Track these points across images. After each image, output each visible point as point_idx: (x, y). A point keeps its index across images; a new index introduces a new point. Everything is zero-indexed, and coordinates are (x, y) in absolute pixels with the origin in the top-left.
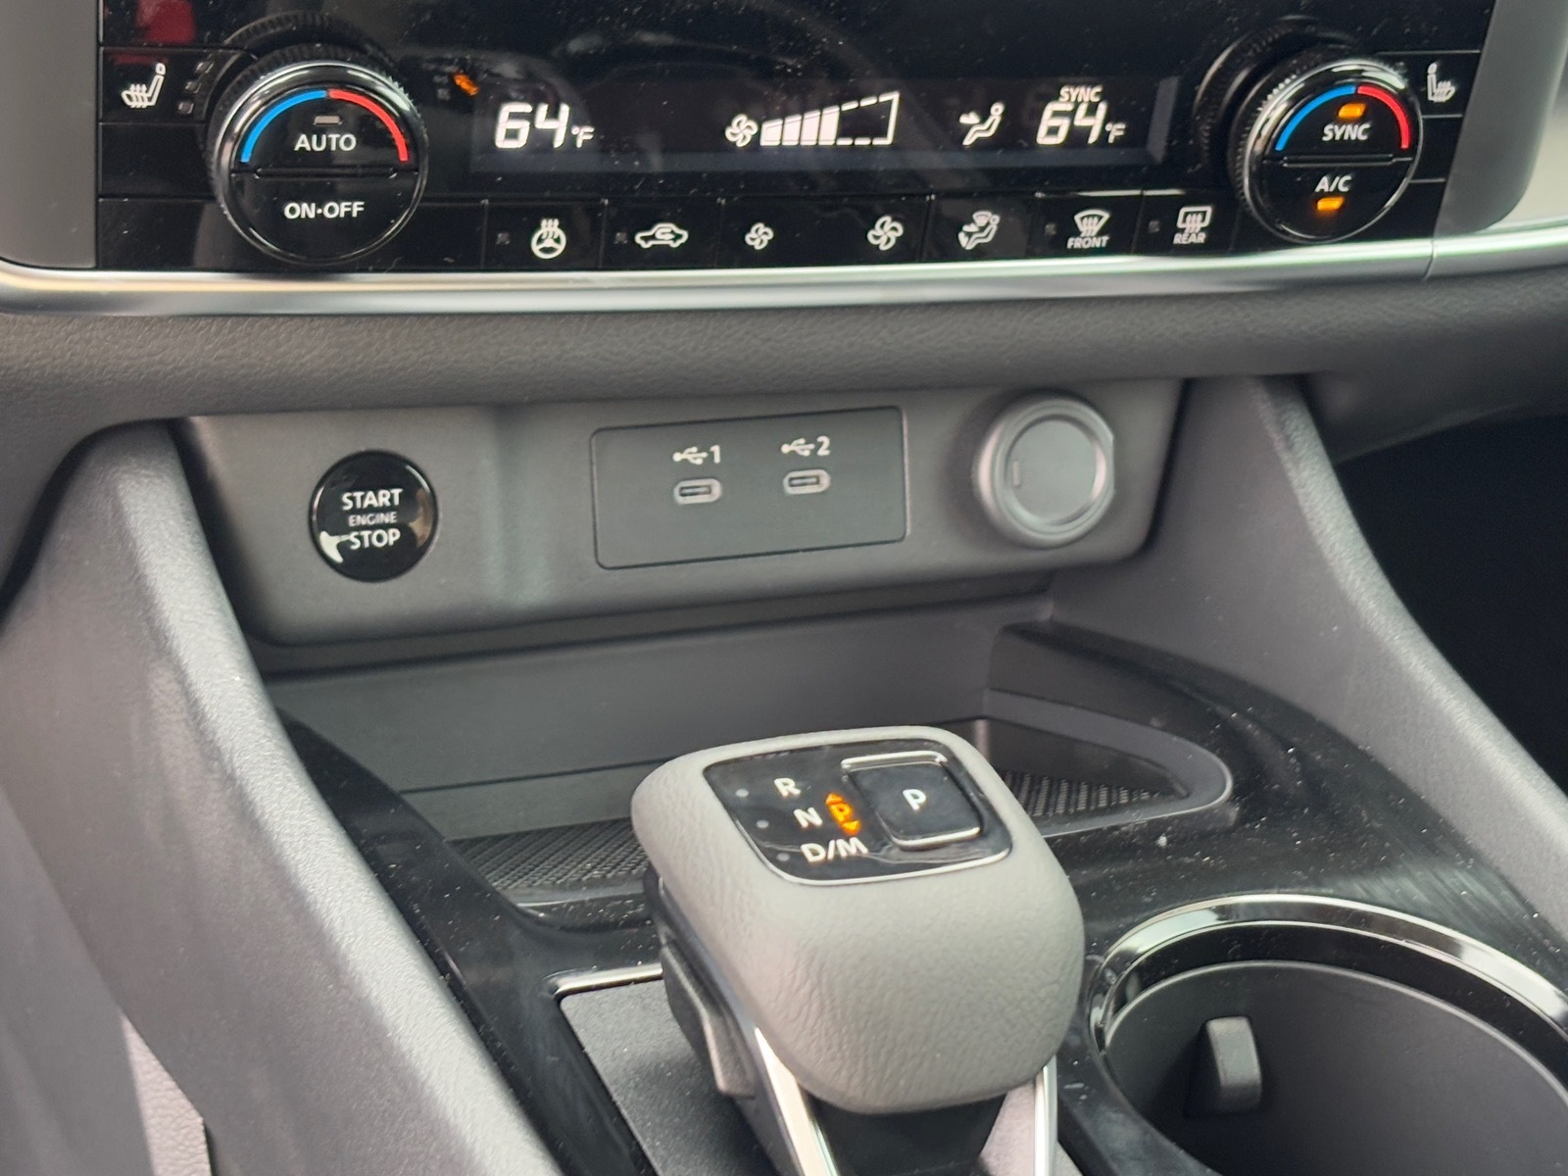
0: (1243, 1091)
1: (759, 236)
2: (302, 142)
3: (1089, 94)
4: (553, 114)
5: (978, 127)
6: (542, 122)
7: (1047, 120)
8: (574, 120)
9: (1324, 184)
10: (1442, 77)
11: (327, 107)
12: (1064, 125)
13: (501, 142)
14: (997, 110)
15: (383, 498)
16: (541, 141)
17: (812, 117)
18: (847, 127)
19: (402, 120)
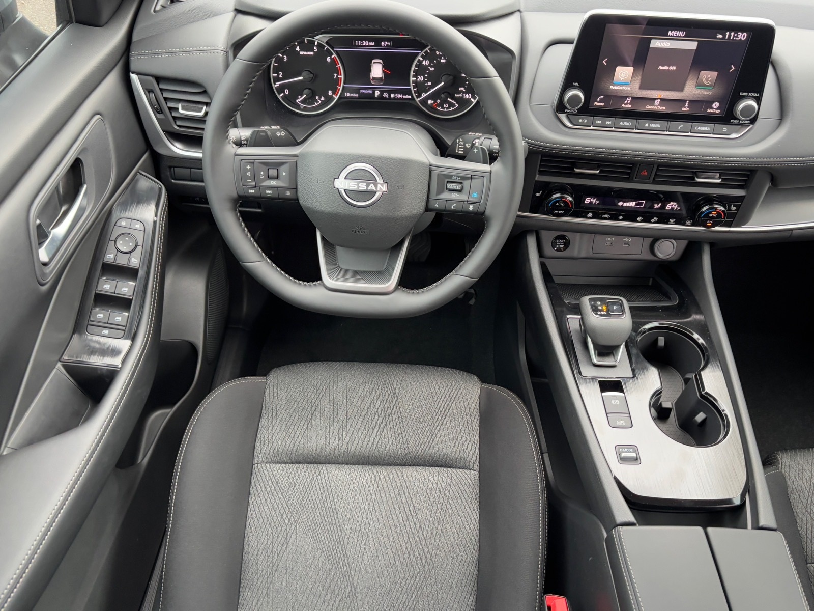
0: (661, 347)
1: (621, 217)
2: (557, 204)
3: (675, 203)
4: (594, 199)
5: (656, 206)
6: (592, 200)
7: (668, 206)
8: (597, 200)
9: (709, 222)
10: (734, 206)
11: (561, 200)
12: (670, 207)
13: (585, 202)
14: (660, 204)
15: (562, 241)
16: (591, 203)
17: (631, 203)
18: (636, 204)
19: (570, 201)
